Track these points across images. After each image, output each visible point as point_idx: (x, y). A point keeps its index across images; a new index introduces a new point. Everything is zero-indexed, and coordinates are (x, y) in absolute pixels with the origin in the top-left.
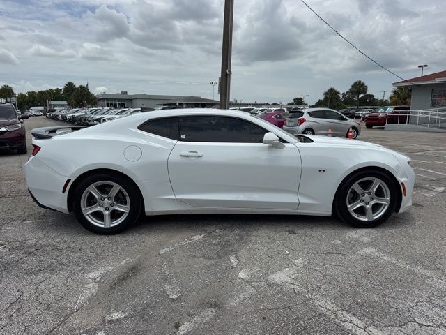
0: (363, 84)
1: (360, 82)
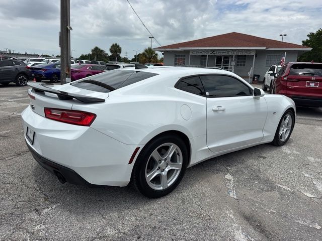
0: (118, 46)
1: (116, 44)
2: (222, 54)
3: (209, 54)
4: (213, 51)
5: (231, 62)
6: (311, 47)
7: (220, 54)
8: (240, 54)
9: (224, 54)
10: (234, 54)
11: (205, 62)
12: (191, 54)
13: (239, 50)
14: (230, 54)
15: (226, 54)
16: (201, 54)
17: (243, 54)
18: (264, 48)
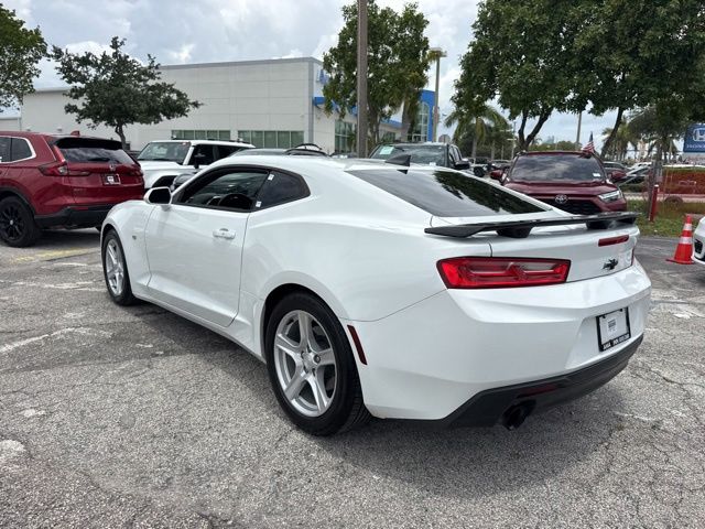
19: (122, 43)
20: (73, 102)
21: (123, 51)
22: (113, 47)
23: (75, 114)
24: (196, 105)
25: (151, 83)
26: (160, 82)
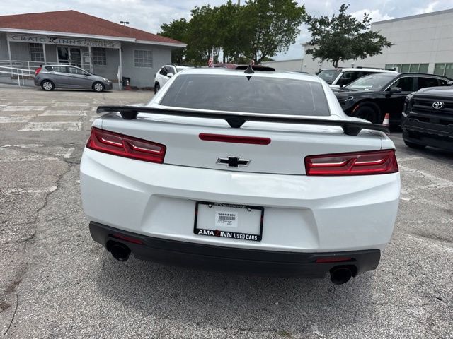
2: (69, 44)
3: (46, 43)
4: (53, 38)
5: (84, 58)
6: (186, 43)
7: (65, 44)
8: (98, 45)
9: (72, 44)
10: (90, 45)
11: (42, 55)
12: (9, 39)
13: (96, 40)
14: (83, 44)
15: (76, 44)
16: (31, 41)
17: (103, 47)
18: (133, 40)
19: (347, 8)
20: (311, 48)
21: (346, 13)
22: (340, 11)
23: (311, 55)
24: (389, 45)
25: (362, 31)
26: (368, 31)
